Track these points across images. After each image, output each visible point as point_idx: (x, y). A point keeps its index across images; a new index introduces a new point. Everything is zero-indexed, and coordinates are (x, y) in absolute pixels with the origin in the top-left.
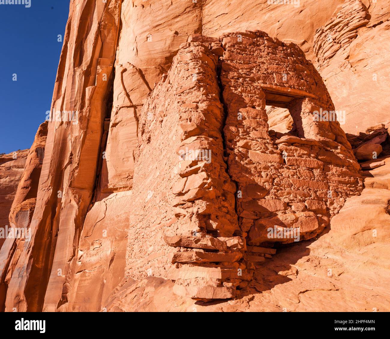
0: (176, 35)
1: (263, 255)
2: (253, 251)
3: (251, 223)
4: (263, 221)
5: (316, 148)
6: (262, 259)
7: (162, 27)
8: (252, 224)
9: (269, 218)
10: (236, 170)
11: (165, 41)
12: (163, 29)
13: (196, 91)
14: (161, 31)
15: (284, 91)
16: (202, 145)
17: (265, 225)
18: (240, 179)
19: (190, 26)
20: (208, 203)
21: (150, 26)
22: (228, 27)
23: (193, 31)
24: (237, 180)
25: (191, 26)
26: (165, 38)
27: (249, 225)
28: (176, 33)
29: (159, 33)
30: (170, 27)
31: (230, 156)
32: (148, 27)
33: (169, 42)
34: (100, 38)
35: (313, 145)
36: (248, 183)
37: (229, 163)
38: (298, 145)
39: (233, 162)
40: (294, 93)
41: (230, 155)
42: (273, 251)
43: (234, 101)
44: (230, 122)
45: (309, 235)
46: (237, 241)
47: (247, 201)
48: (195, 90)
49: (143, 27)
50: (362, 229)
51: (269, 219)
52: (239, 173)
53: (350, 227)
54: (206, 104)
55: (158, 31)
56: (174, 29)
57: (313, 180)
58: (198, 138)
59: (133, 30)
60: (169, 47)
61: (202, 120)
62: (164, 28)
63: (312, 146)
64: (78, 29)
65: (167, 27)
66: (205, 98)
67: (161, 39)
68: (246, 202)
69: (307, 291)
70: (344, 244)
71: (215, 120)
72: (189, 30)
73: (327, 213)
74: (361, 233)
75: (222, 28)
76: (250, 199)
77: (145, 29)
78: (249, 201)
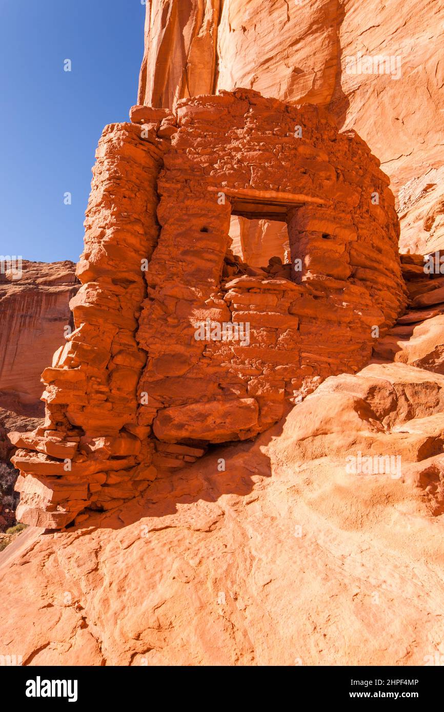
0: (296, 74)
1: (181, 457)
2: (169, 450)
3: (154, 413)
4: (171, 412)
5: (290, 295)
6: (177, 463)
7: (274, 61)
8: (154, 415)
9: (183, 406)
10: (146, 334)
11: (278, 86)
12: (275, 65)
13: (104, 209)
14: (272, 69)
15: (265, 198)
16: (89, 298)
17: (172, 417)
18: (150, 346)
19: (317, 56)
20: (60, 390)
21: (255, 63)
22: (380, 50)
23: (323, 65)
24: (147, 349)
25: (320, 55)
26: (278, 81)
27: (150, 416)
28: (297, 71)
29: (269, 74)
30: (286, 61)
31: (143, 311)
32: (253, 65)
33: (284, 87)
34: (186, 90)
35: (286, 291)
36: (163, 353)
37: (140, 322)
38: (258, 291)
39: (145, 320)
40: (284, 199)
41: (143, 309)
42: (199, 452)
43: (172, 220)
44: (157, 256)
45: (245, 434)
46: (103, 443)
47: (155, 379)
48: (102, 207)
49: (245, 65)
50: (314, 433)
51: (181, 408)
52: (151, 337)
53: (300, 427)
54: (113, 229)
55: (267, 70)
56: (292, 64)
57: (272, 347)
58: (89, 285)
59: (231, 72)
60: (286, 97)
61: (102, 256)
62: (277, 64)
63: (284, 291)
64: (155, 78)
65: (281, 62)
66: (115, 220)
67: (274, 83)
68: (152, 382)
69: (167, 527)
70: (286, 453)
71: (133, 254)
72: (317, 62)
73: (286, 400)
74: (310, 439)
75: (370, 52)
76: (161, 376)
77: (248, 68)
78: (157, 381)
